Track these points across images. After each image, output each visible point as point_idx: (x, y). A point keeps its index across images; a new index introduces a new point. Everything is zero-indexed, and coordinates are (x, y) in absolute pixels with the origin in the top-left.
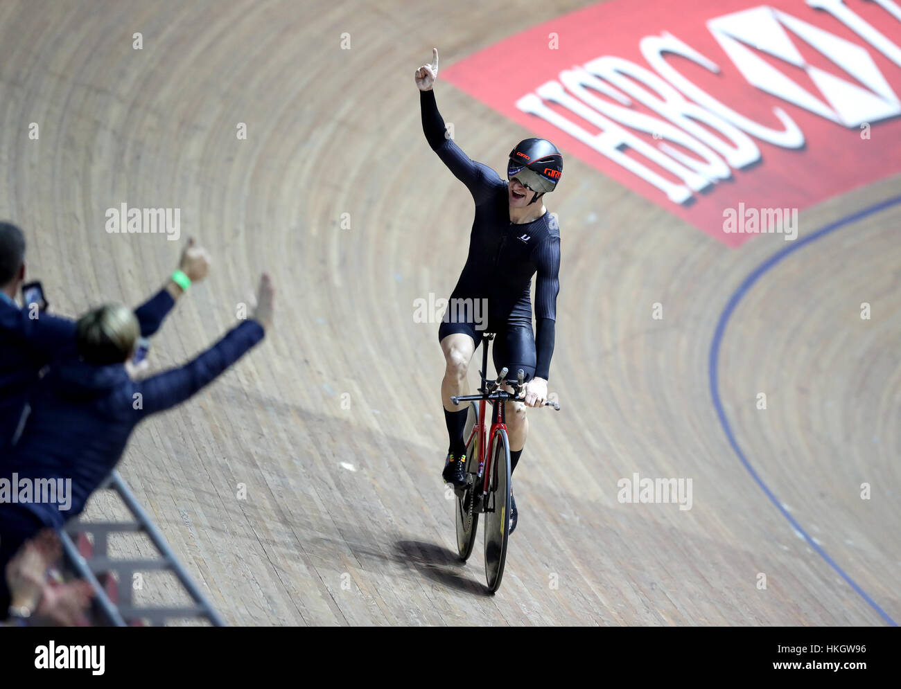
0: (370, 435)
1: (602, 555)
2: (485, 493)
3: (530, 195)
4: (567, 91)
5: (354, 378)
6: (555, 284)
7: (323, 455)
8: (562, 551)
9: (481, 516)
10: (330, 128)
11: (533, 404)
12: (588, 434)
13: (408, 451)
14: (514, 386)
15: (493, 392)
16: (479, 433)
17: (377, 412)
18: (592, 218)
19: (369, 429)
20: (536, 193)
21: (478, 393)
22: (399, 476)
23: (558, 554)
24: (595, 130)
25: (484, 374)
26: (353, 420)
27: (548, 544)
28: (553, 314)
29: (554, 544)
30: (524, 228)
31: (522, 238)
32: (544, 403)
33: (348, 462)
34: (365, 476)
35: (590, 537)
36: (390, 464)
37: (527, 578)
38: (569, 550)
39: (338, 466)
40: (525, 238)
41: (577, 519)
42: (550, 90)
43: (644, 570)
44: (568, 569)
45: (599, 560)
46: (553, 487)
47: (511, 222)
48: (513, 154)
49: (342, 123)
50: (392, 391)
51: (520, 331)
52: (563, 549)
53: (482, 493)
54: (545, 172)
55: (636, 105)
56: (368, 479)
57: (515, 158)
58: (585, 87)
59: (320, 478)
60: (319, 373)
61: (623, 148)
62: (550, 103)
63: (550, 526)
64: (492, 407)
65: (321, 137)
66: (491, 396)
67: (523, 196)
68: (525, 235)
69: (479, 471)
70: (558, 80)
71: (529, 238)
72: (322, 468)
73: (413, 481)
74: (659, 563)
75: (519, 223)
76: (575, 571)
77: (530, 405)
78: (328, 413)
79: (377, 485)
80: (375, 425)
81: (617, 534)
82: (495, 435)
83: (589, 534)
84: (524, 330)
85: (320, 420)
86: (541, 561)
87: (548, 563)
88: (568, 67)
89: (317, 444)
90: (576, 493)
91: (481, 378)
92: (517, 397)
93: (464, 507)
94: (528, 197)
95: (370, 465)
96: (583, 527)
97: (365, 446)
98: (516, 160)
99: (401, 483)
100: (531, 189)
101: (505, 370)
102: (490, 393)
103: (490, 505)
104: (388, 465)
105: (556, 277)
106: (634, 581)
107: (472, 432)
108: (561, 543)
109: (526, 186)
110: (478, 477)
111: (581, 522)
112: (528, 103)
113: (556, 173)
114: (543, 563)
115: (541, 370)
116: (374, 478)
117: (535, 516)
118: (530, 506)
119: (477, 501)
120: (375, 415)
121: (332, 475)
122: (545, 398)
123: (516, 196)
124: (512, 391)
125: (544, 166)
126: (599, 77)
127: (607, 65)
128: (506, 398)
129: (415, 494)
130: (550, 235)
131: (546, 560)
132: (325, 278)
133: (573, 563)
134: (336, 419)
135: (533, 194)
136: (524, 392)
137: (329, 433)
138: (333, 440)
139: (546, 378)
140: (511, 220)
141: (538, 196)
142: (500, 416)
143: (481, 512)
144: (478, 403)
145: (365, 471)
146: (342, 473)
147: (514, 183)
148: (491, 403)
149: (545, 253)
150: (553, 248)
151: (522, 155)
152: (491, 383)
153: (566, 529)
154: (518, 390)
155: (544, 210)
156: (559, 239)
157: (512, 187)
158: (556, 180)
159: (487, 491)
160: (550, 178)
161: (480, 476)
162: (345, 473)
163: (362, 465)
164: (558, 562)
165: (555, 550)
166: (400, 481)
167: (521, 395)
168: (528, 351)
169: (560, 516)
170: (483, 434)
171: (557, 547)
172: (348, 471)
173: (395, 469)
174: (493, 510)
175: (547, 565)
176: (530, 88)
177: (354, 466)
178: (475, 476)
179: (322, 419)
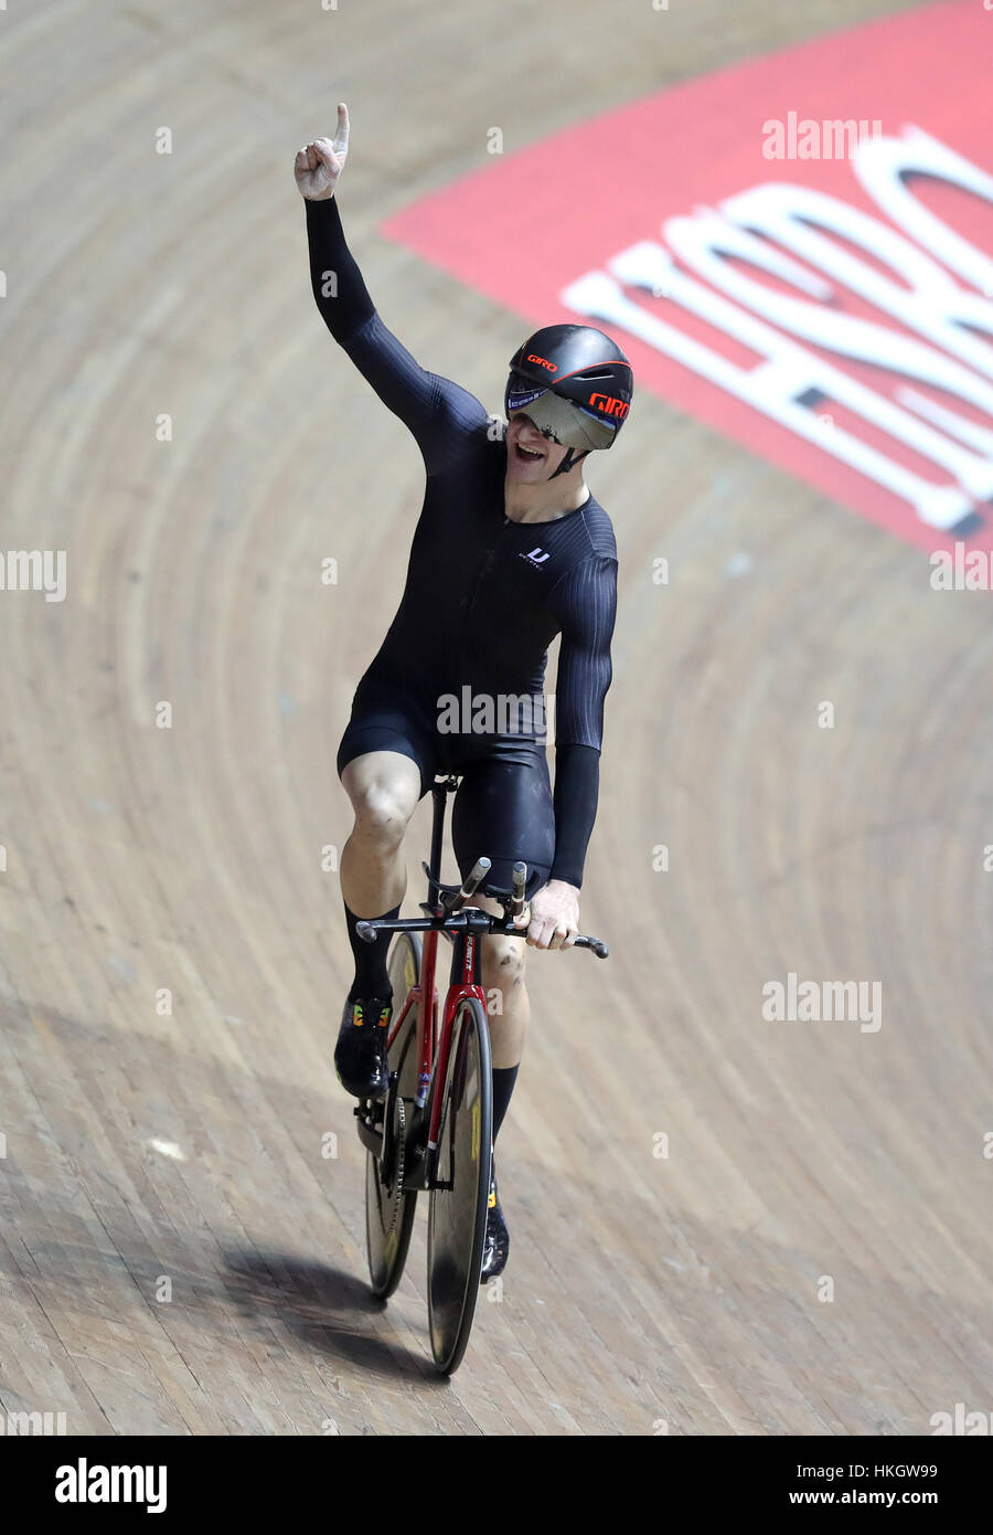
0: (218, 1075)
1: (763, 1357)
2: (431, 1145)
3: (557, 455)
4: (680, 265)
5: (181, 940)
6: (602, 668)
7: (109, 1123)
8: (669, 1348)
9: (423, 1198)
10: (126, 351)
11: (546, 941)
12: (731, 1073)
13: (308, 1111)
14: (503, 900)
15: (455, 913)
16: (422, 1004)
17: (236, 1021)
18: (740, 564)
19: (215, 1058)
20: (571, 451)
21: (421, 914)
22: (288, 1171)
23: (660, 1353)
24: (748, 358)
25: (434, 871)
26: (177, 1037)
27: (636, 1331)
28: (596, 735)
29: (651, 1330)
30: (536, 534)
31: (531, 555)
32: (571, 940)
33: (168, 1138)
34: (208, 1171)
35: (733, 1315)
36: (268, 1144)
37: (587, 1411)
38: (685, 1346)
39: (144, 1147)
40: (537, 556)
41: (705, 1271)
42: (642, 263)
43: (860, 1390)
44: (683, 1389)
45: (754, 1367)
46: (647, 1195)
47: (506, 518)
48: (520, 361)
49: (153, 342)
50: (269, 972)
51: (517, 775)
52: (671, 1343)
53: (424, 1145)
54: (592, 402)
55: (842, 299)
56: (215, 1178)
57: (522, 367)
58: (724, 256)
59: (103, 1178)
60: (100, 928)
61: (812, 399)
62: (640, 294)
63: (641, 1288)
64: (452, 948)
65: (103, 373)
66: (450, 922)
67: (541, 456)
68: (538, 550)
69: (420, 1093)
70: (661, 241)
71: (546, 556)
72: (105, 1150)
73: (318, 1182)
74: (896, 1375)
75: (525, 520)
76: (700, 1395)
77: (538, 944)
78: (120, 1023)
79: (234, 1192)
80: (231, 1052)
81: (799, 1309)
82: (457, 1012)
83: (733, 1307)
84: (526, 774)
85: (103, 1040)
86: (620, 1371)
87: (637, 1378)
88: (685, 210)
89: (95, 1096)
90: (702, 1210)
91: (427, 881)
92: (510, 926)
93: (385, 1174)
94: (550, 459)
95: (219, 1146)
96: (719, 1290)
97: (210, 1102)
98: (526, 374)
99: (292, 1188)
100: (557, 441)
101: (485, 862)
102: (448, 915)
103: (442, 1172)
104: (260, 1147)
105: (605, 650)
106: (839, 1419)
107: (405, 1003)
108: (667, 1328)
109: (547, 434)
110: (417, 1109)
111: (714, 1277)
112: (590, 295)
113: (618, 405)
114: (625, 1375)
115: (566, 864)
116: (229, 1176)
117: (607, 1265)
118: (594, 1242)
119: (412, 1163)
120: (231, 1029)
121: (129, 1168)
122: (574, 928)
123: (524, 456)
124: (499, 913)
125: (589, 389)
126: (756, 233)
127: (772, 205)
128: (484, 926)
129: (325, 1213)
130: (594, 553)
131: (632, 1369)
132: (112, 706)
133: (696, 1377)
134: (141, 1038)
135: (563, 453)
136: (527, 914)
137: (123, 1070)
138: (133, 1088)
139: (577, 883)
140: (508, 512)
141: (573, 457)
142: (470, 967)
143: (422, 1188)
144: (420, 936)
145: (206, 1160)
146: (152, 1163)
147: (518, 426)
148: (449, 936)
149: (581, 595)
150: (600, 584)
151: (539, 361)
152: (450, 892)
153: (680, 1294)
154: (513, 910)
155: (583, 496)
156: (615, 563)
157: (516, 435)
158: (618, 422)
159: (435, 1140)
160: (602, 416)
161: (422, 1106)
162: (160, 1164)
163: (200, 1146)
164: (661, 1372)
165: (653, 1345)
166: (288, 1183)
167: (520, 921)
168: (535, 825)
169: (665, 1265)
170: (430, 1008)
171: (658, 1337)
172: (166, 1159)
173: (277, 1154)
174: (449, 1186)
175: (633, 1380)
176: (595, 260)
177: (181, 1148)
178: (411, 1105)
179: (107, 1037)
